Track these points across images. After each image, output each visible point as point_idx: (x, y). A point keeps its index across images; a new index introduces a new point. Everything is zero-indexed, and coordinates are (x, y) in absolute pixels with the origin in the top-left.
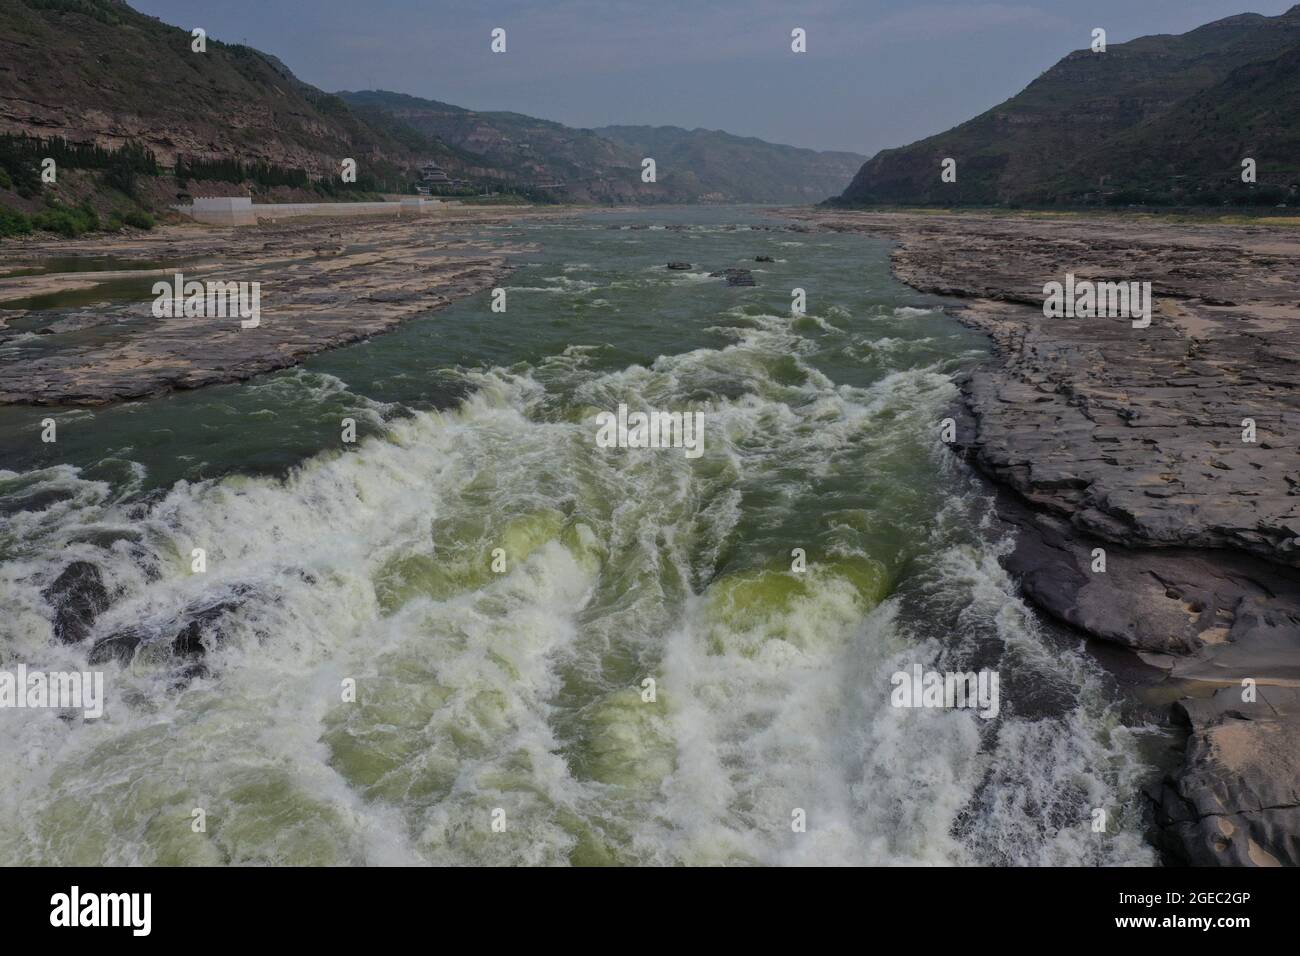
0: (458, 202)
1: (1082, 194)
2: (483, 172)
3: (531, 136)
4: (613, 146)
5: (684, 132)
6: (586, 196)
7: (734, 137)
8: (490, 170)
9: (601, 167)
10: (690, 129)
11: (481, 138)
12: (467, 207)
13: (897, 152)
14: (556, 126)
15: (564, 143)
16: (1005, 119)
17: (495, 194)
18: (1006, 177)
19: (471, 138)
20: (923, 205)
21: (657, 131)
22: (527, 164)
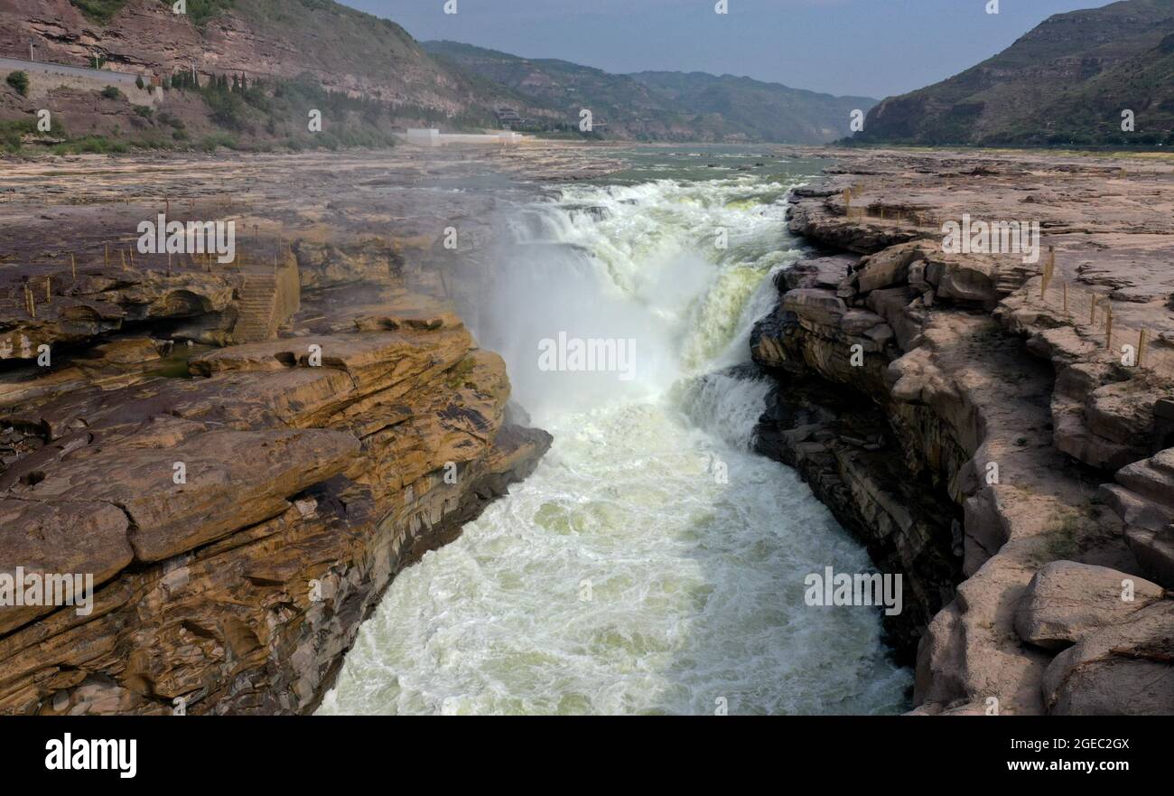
0: (534, 136)
1: (1032, 135)
2: (540, 112)
3: (576, 80)
4: (648, 91)
5: (711, 77)
6: (625, 135)
7: (758, 82)
8: (546, 111)
9: (637, 109)
10: (718, 74)
11: (534, 83)
12: (540, 140)
13: (897, 99)
14: (597, 73)
15: (604, 87)
16: (988, 73)
17: (556, 131)
18: (982, 122)
19: (526, 83)
20: (912, 145)
21: (689, 76)
22: (574, 105)
